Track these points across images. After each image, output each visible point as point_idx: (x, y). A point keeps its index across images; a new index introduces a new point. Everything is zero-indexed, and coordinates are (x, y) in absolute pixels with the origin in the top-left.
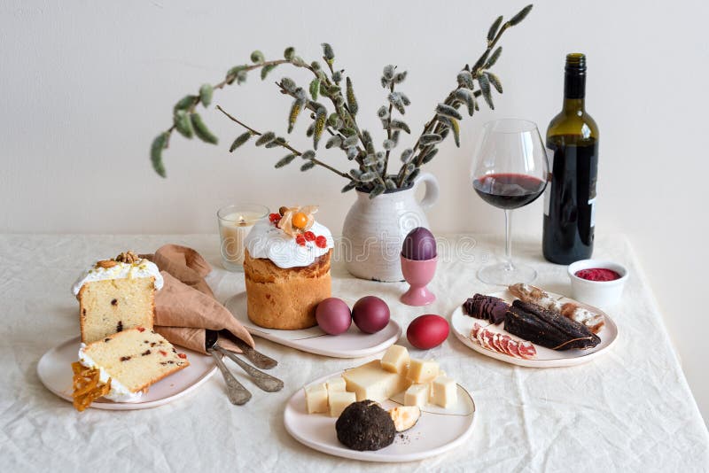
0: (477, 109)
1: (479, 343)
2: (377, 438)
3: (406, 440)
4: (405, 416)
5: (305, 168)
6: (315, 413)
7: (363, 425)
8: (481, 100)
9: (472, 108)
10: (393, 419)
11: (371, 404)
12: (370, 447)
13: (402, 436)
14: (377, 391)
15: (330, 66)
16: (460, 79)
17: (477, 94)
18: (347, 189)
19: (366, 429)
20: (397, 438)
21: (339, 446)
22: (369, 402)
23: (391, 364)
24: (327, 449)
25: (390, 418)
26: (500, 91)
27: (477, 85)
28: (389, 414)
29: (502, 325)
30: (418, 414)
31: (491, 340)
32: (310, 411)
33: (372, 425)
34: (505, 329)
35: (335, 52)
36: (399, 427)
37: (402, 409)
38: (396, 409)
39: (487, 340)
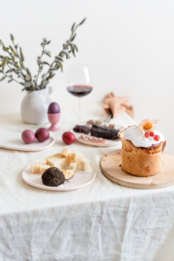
0: (69, 58)
1: (84, 140)
2: (58, 181)
3: (69, 183)
4: (69, 173)
5: (9, 81)
6: (34, 173)
7: (52, 177)
8: (71, 54)
9: (67, 57)
10: (64, 174)
11: (56, 168)
12: (55, 185)
13: (68, 181)
14: (58, 164)
15: (13, 42)
16: (64, 46)
17: (70, 52)
18: (23, 90)
19: (53, 178)
20: (66, 182)
21: (43, 185)
22: (55, 168)
23: (64, 154)
24: (38, 186)
25: (63, 174)
26: (77, 51)
27: (70, 48)
28: (62, 173)
29: (90, 134)
30: (74, 173)
31: (89, 139)
32: (32, 173)
33: (55, 176)
34: (91, 135)
35: (15, 37)
36: (66, 178)
37: (68, 171)
38: (65, 171)
39: (87, 139)
